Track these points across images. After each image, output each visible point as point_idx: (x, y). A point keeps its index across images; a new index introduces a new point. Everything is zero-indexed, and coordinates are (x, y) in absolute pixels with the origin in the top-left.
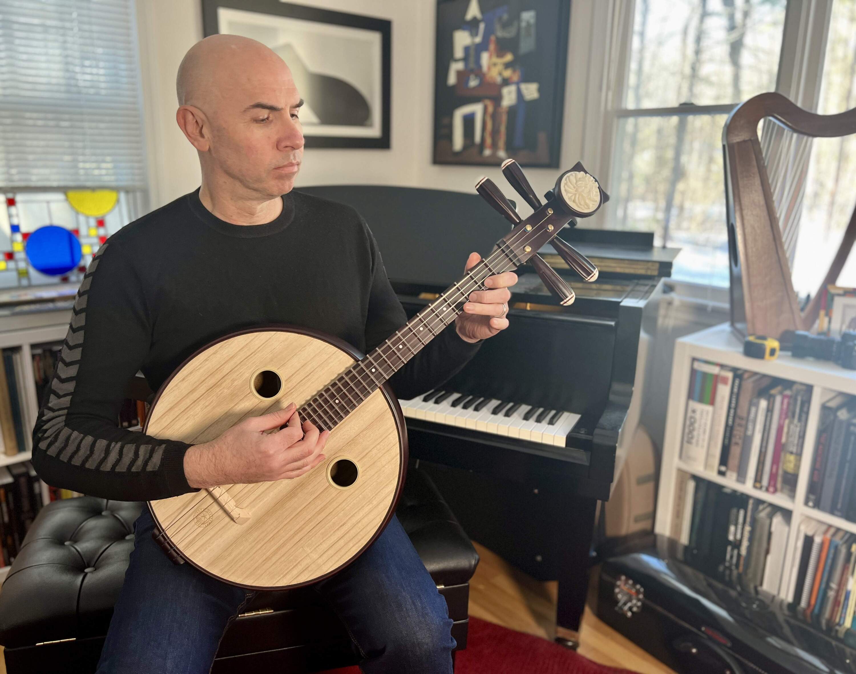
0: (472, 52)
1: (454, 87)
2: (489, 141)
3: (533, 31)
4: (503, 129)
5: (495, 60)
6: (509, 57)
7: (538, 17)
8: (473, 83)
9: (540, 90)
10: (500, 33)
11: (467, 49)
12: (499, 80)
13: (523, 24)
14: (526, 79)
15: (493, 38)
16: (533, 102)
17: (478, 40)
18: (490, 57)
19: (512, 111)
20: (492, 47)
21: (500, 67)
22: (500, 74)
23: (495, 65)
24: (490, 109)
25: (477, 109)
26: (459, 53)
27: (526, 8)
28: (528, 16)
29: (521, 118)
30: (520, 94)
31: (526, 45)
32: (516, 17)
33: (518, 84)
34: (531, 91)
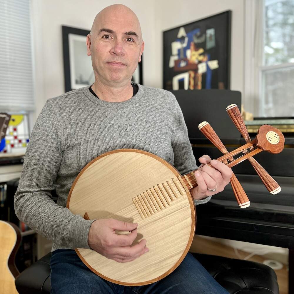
0: (182, 52)
1: (173, 68)
3: (213, 38)
5: (194, 52)
6: (201, 51)
7: (216, 32)
8: (183, 64)
9: (219, 64)
10: (196, 41)
11: (179, 50)
12: (196, 62)
13: (208, 35)
14: (211, 59)
15: (192, 44)
16: (215, 70)
17: (185, 45)
18: (192, 52)
19: (204, 75)
20: (192, 47)
21: (197, 56)
22: (197, 59)
23: (194, 55)
24: (193, 75)
25: (185, 76)
26: (175, 51)
27: (210, 28)
28: (211, 32)
29: (209, 78)
30: (208, 67)
31: (210, 44)
32: (204, 33)
33: (206, 62)
34: (214, 65)
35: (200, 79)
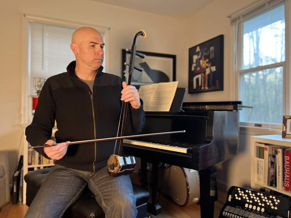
0: (198, 61)
1: (193, 71)
2: (203, 85)
3: (213, 52)
4: (207, 81)
5: (204, 61)
6: (207, 60)
7: (215, 48)
8: (198, 69)
9: (216, 68)
10: (205, 54)
11: (197, 60)
12: (205, 67)
13: (211, 51)
14: (212, 65)
15: (203, 56)
16: (214, 72)
17: (199, 57)
18: (203, 61)
19: (209, 75)
20: (203, 58)
21: (205, 63)
22: (205, 65)
23: (204, 63)
24: (203, 75)
25: (199, 76)
26: (195, 61)
27: (211, 46)
28: (212, 48)
29: (211, 77)
30: (211, 70)
31: (212, 56)
32: (209, 49)
33: (210, 67)
34: (214, 69)
35: (207, 78)
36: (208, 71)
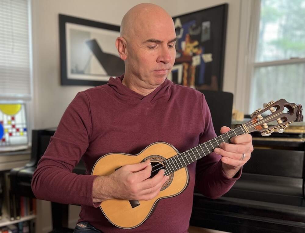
3: (209, 31)
4: (193, 76)
7: (212, 25)
8: (178, 56)
9: (213, 57)
10: (191, 33)
13: (204, 28)
14: (206, 52)
16: (209, 64)
17: (180, 36)
18: (186, 44)
19: (198, 68)
22: (192, 51)
25: (179, 68)
27: (206, 20)
28: (206, 25)
29: (202, 72)
30: (202, 59)
31: (206, 37)
32: (200, 25)
33: (201, 55)
34: (208, 58)
35: (194, 72)
36: (196, 61)
